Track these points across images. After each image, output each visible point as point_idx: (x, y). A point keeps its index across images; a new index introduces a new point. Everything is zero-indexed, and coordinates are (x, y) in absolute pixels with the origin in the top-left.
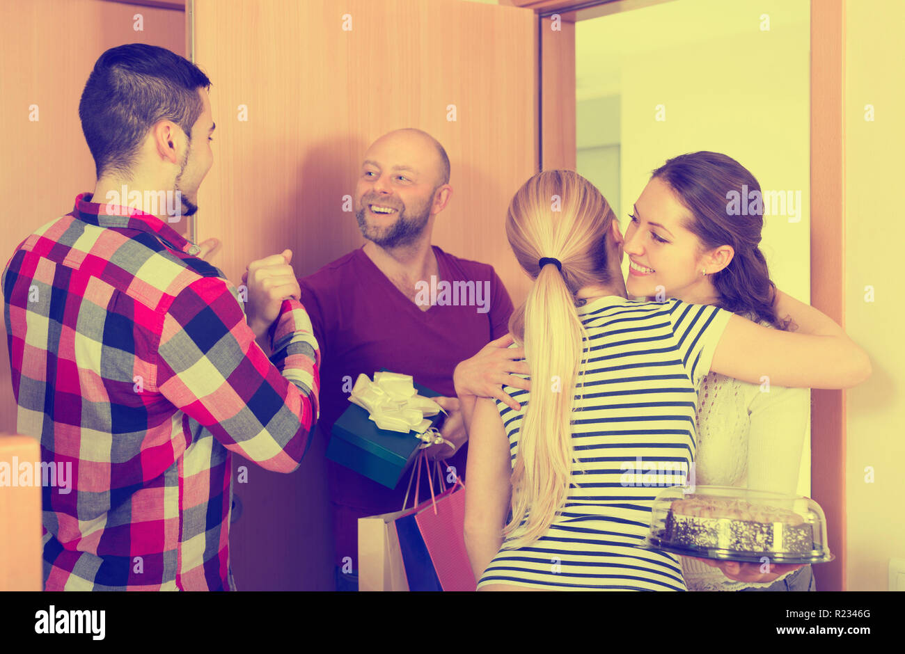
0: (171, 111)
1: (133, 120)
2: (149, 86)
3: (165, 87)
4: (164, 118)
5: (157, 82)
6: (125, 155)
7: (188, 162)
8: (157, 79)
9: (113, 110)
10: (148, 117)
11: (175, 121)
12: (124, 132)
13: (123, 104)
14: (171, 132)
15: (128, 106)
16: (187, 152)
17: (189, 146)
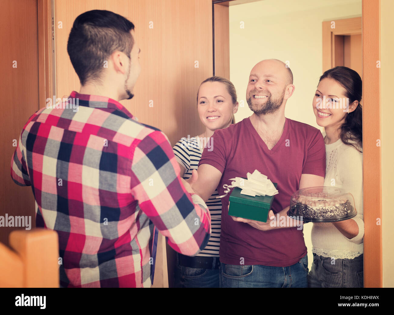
0: (119, 46)
1: (100, 53)
2: (106, 33)
3: (114, 33)
4: (116, 50)
5: (110, 31)
6: (98, 73)
7: (131, 72)
8: (110, 29)
9: (89, 49)
10: (108, 51)
11: (122, 51)
12: (96, 60)
13: (93, 45)
14: (120, 57)
15: (97, 46)
16: (130, 67)
17: (130, 63)
